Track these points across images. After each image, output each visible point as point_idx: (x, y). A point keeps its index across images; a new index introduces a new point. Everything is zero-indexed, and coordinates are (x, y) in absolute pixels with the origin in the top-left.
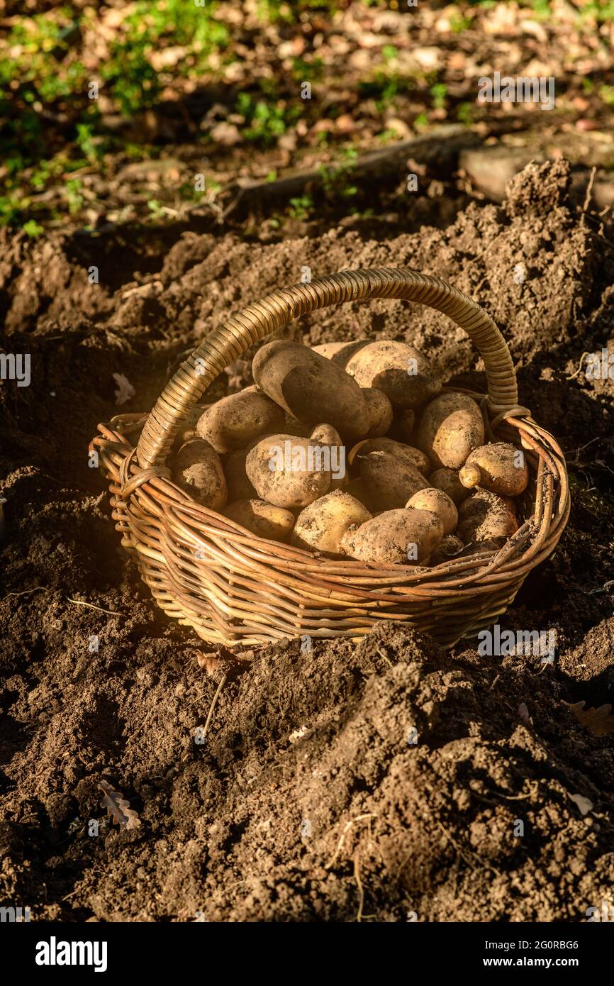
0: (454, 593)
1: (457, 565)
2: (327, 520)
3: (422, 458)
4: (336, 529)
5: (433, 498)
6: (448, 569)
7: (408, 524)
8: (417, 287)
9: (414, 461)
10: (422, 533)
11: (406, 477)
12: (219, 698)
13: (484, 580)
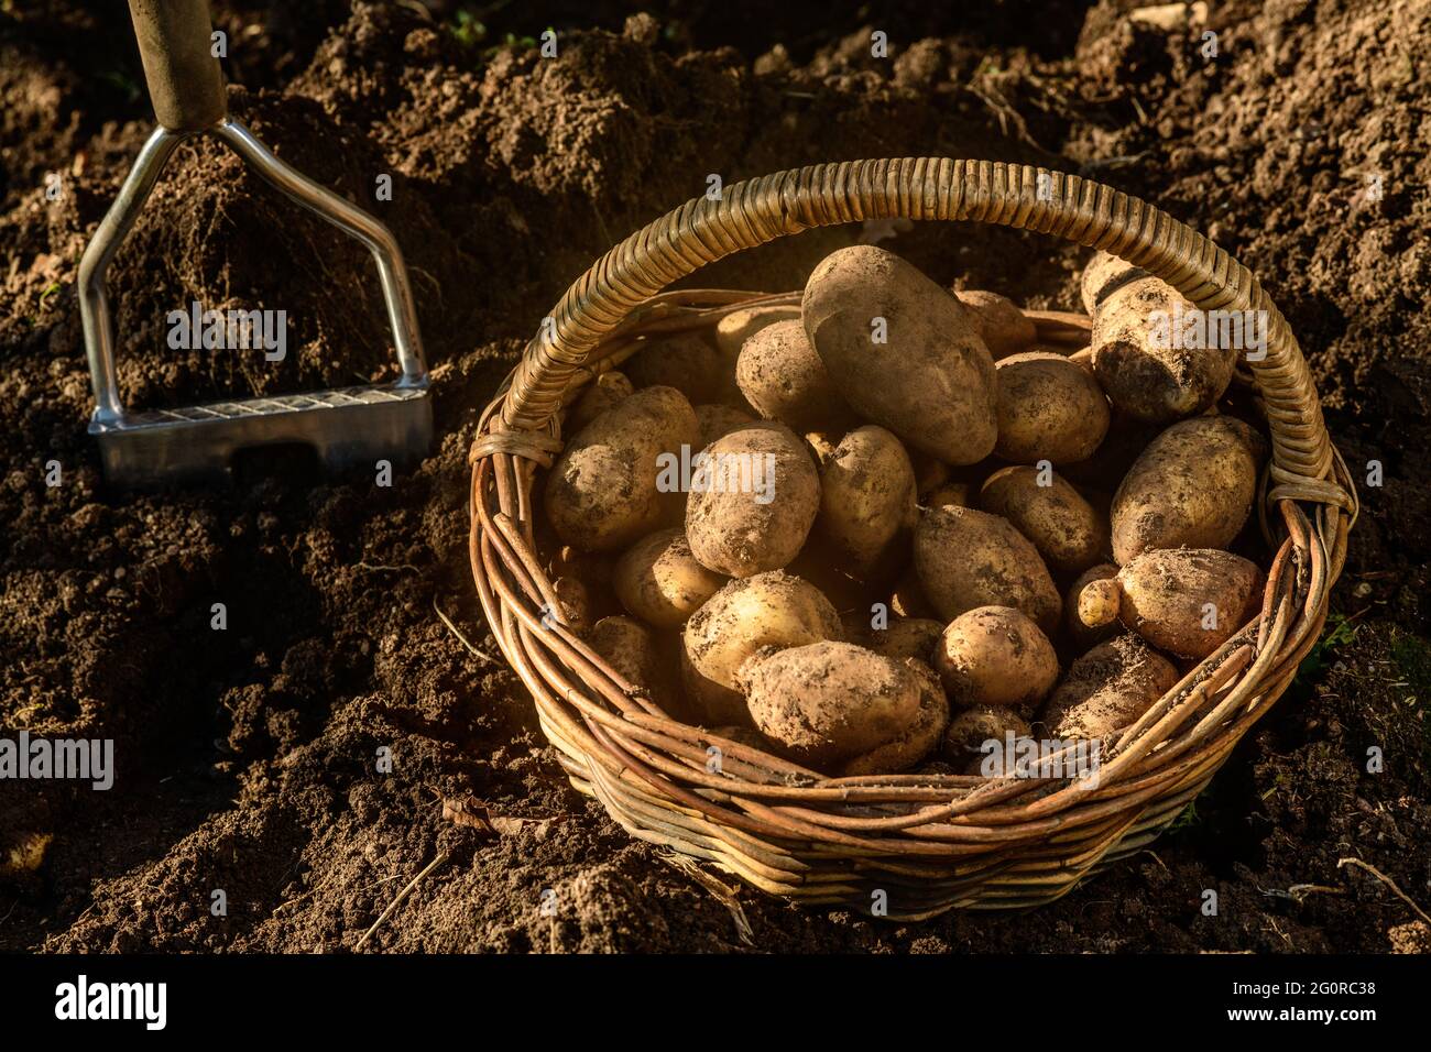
0: (845, 839)
1: (875, 789)
2: (724, 625)
3: (1080, 534)
4: (734, 646)
5: (983, 630)
6: (845, 791)
7: (831, 681)
8: (1072, 221)
9: (1062, 535)
10: (853, 704)
11: (986, 571)
12: (413, 890)
13: (923, 830)
